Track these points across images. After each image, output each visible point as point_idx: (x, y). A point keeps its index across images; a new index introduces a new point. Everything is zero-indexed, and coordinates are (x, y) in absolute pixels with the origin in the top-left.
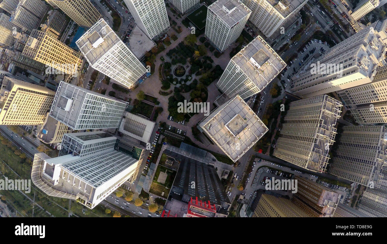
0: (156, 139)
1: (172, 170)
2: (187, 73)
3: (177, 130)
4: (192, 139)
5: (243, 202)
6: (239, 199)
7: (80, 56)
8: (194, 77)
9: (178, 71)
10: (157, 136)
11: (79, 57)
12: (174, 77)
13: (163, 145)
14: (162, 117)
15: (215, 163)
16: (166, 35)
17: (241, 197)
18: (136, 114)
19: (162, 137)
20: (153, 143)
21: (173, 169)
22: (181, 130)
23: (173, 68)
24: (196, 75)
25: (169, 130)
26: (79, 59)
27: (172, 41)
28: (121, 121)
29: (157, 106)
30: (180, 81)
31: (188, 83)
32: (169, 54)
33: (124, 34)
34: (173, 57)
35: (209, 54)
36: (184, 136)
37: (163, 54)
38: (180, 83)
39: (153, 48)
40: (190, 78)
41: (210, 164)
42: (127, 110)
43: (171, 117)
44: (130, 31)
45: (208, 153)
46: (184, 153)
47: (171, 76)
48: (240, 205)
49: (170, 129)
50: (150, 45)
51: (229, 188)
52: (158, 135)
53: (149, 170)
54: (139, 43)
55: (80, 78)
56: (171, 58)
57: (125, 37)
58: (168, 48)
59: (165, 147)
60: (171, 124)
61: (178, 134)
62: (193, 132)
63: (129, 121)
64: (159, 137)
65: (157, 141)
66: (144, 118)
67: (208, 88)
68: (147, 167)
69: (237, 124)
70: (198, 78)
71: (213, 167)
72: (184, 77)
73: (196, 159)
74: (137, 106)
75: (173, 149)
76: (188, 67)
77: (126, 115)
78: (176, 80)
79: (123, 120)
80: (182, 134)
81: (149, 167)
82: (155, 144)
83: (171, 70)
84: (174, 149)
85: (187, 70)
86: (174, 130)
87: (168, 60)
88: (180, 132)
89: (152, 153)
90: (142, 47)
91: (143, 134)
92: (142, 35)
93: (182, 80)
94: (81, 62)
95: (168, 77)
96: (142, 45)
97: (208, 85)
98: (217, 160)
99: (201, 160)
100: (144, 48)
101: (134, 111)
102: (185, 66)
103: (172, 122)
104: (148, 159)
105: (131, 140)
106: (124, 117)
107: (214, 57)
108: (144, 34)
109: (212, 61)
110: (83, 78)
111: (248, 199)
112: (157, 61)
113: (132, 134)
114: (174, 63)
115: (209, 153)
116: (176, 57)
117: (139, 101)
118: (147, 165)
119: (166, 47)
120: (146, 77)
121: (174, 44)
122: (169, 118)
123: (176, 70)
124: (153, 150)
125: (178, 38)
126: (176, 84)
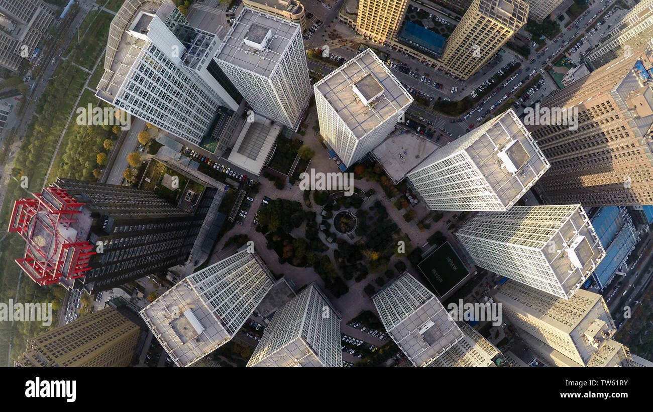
0: (234, 175)
1: (179, 198)
2: (340, 235)
3: (245, 211)
4: (230, 234)
5: (134, 295)
6: (138, 291)
7: (389, 41)
8: (333, 246)
9: (344, 220)
10: (240, 176)
11: (387, 40)
12: (335, 213)
13: (225, 185)
14: (268, 186)
15: (192, 264)
16: (416, 201)
17: (140, 295)
18: (275, 143)
19: (236, 184)
20: (229, 169)
21: (181, 200)
22: (245, 216)
23: (352, 212)
24: (335, 251)
25: (245, 197)
26: (384, 39)
27: (403, 212)
28: (267, 118)
29: (288, 178)
30: (326, 222)
31: (322, 236)
32: (378, 205)
33: (426, 121)
34: (372, 213)
35: (371, 277)
36: (235, 221)
37: (381, 195)
38: (324, 223)
39: (389, 179)
40: (330, 240)
41: (190, 256)
42: (284, 128)
43: (267, 202)
44: (430, 135)
45: (208, 255)
46: (209, 218)
47: (337, 208)
48: (131, 291)
49: (248, 198)
50: (395, 173)
51: (155, 279)
52: (240, 178)
53: (189, 159)
54: (402, 152)
55: (351, 42)
56: (371, 208)
57: (420, 125)
58: (389, 204)
59: (221, 187)
60: (257, 201)
61: (239, 212)
62: (241, 236)
63: (266, 130)
64: (237, 180)
65: (231, 177)
66: (268, 157)
67: (310, 268)
68: (194, 156)
69: (185, 329)
70: (330, 253)
71: (186, 260)
72: (333, 229)
73: (199, 235)
74: (288, 145)
75: (217, 200)
76: (352, 238)
77: (275, 126)
78: (330, 216)
79: (268, 122)
80: (239, 218)
81: (194, 159)
82: (227, 172)
83: (347, 207)
84: (217, 202)
85: (345, 236)
86: (246, 205)
87: (368, 202)
88: (242, 215)
89: (214, 167)
90: (394, 158)
91: (243, 154)
92: (417, 157)
93: (328, 226)
94: (380, 43)
95: (335, 203)
96: (398, 158)
97: (316, 268)
98: (196, 267)
99: (197, 242)
100: (391, 160)
101: (281, 139)
102: (353, 232)
103: (259, 203)
104: (205, 158)
105: (236, 134)
106: (273, 123)
107: (366, 284)
108: (420, 161)
109: (358, 280)
110: (351, 47)
111: (138, 304)
112: (367, 183)
113: (244, 136)
114: (361, 214)
115: (207, 258)
116: (371, 218)
117: (298, 149)
118: (197, 156)
119: (393, 200)
120: (338, 163)
121: (396, 215)
122: (266, 198)
123: (348, 217)
124: (218, 168)
125: (408, 222)
126: (321, 215)
